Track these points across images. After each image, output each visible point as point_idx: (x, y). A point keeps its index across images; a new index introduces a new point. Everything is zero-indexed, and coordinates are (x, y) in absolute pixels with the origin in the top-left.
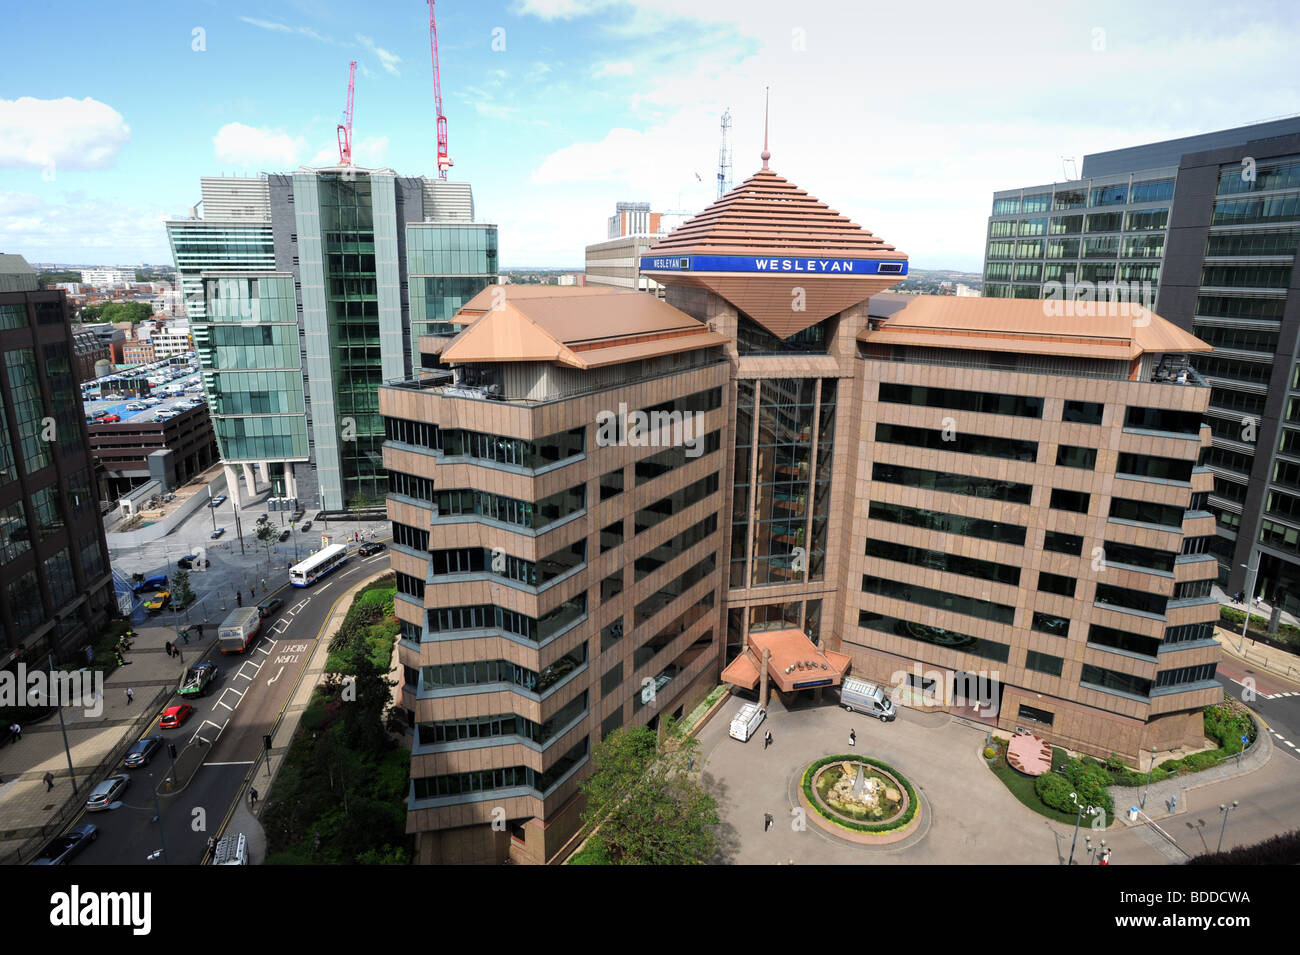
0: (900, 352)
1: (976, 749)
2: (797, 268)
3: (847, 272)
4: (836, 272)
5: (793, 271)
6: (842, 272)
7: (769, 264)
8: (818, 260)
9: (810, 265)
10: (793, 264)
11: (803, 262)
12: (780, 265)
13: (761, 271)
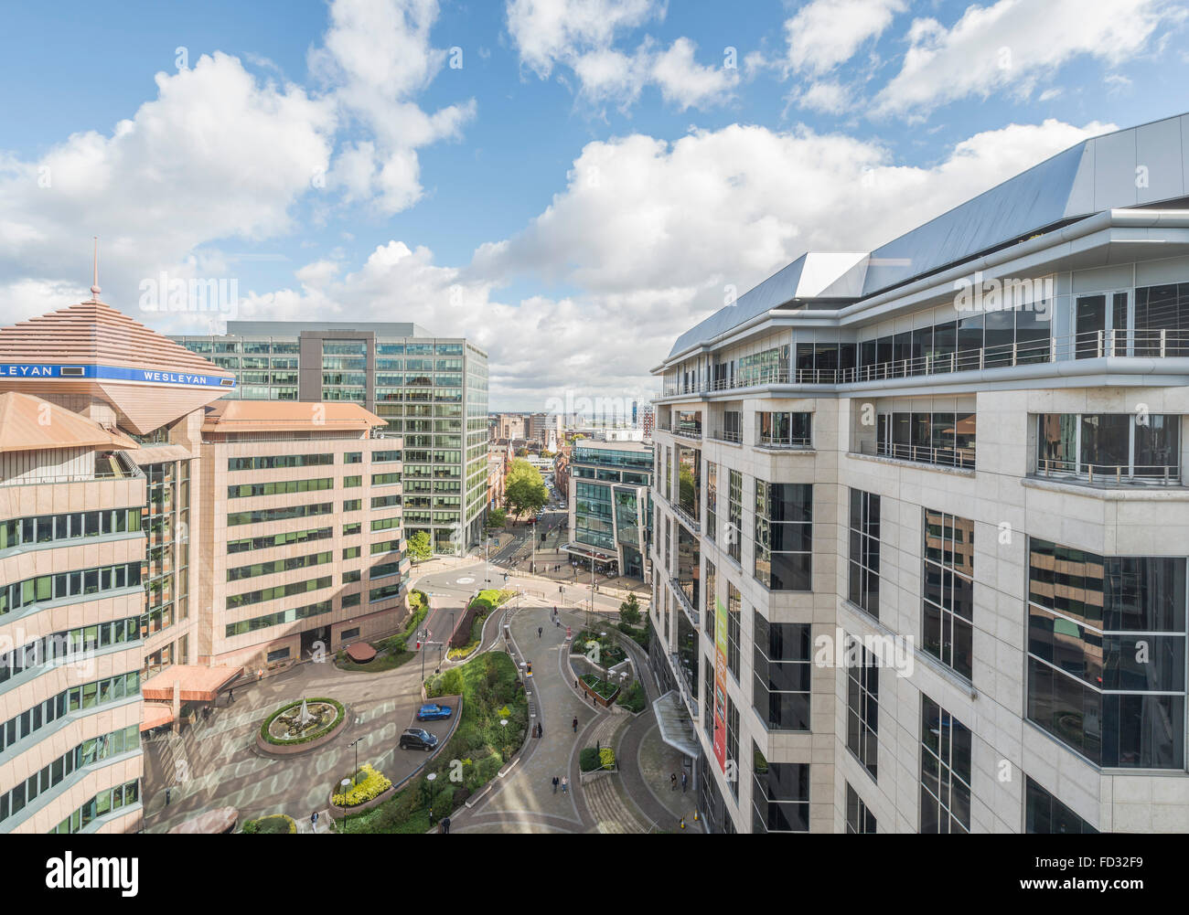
0: (233, 437)
1: (333, 668)
2: (173, 380)
3: (203, 384)
4: (196, 384)
5: (169, 381)
6: (199, 384)
7: (153, 376)
8: (185, 375)
9: (180, 378)
10: (170, 377)
11: (176, 376)
12: (161, 377)
13: (148, 380)
